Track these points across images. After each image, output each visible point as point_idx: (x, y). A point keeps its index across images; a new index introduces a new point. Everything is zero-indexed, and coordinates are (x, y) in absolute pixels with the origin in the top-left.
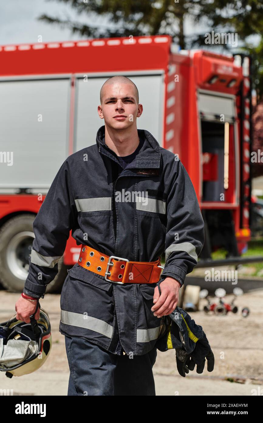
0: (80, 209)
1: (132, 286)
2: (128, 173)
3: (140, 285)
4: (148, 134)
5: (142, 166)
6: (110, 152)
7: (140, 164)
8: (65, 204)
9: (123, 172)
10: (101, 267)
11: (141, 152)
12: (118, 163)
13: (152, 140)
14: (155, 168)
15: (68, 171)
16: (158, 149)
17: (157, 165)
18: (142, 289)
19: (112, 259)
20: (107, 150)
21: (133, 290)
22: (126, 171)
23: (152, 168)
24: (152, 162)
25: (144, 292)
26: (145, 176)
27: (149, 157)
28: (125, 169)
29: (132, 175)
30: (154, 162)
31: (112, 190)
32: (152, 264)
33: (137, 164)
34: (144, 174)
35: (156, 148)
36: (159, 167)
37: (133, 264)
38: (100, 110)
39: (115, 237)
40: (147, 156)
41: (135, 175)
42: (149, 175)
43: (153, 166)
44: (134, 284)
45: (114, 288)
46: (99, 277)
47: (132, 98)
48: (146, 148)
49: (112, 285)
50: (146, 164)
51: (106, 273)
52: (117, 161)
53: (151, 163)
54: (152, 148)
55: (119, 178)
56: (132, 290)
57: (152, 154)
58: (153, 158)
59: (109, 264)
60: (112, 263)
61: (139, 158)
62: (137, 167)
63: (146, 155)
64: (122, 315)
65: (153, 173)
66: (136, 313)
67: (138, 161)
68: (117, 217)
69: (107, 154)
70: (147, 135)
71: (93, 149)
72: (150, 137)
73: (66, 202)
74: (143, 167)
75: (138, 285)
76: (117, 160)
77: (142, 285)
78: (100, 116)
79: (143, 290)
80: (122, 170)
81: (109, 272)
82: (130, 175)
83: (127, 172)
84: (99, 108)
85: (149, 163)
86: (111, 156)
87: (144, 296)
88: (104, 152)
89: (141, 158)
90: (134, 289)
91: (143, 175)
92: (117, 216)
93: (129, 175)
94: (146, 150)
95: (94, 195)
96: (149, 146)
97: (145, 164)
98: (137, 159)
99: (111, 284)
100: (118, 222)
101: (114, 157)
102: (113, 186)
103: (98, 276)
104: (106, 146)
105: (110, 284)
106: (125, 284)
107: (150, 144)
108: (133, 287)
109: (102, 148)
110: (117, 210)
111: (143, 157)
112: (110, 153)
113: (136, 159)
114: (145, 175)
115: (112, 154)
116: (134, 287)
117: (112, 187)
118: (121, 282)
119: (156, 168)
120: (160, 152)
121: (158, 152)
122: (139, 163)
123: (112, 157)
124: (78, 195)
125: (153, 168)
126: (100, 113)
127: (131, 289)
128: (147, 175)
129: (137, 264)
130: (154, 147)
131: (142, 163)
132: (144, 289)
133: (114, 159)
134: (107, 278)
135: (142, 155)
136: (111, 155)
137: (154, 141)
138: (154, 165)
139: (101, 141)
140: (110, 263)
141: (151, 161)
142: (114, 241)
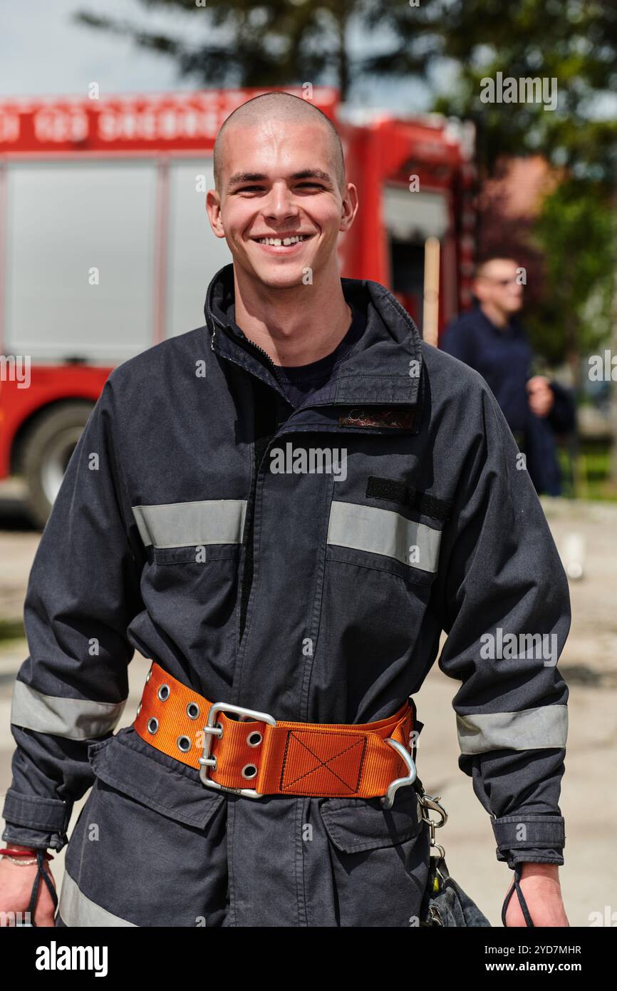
0: (151, 537)
1: (293, 805)
2: (309, 421)
3: (320, 804)
4: (382, 294)
5: (358, 397)
6: (247, 351)
7: (352, 390)
8: (104, 523)
9: (294, 418)
10: (189, 740)
11: (357, 352)
12: (277, 389)
13: (395, 314)
14: (400, 401)
15: (111, 412)
16: (412, 343)
17: (406, 394)
18: (330, 815)
19: (218, 714)
20: (239, 345)
21: (296, 819)
22: (302, 413)
23: (391, 401)
24: (391, 383)
25: (335, 824)
26: (368, 432)
27: (382, 368)
28: (301, 409)
29: (323, 429)
30: (399, 383)
31: (252, 476)
32: (362, 732)
33: (342, 392)
34: (363, 424)
35: (407, 338)
36: (413, 400)
37: (290, 731)
38: (215, 207)
39: (240, 634)
40: (377, 367)
41: (334, 430)
42: (380, 429)
43: (393, 396)
44: (301, 797)
45: (230, 811)
46: (183, 773)
47: (324, 176)
48: (376, 339)
49: (224, 801)
50: (370, 389)
51: (204, 760)
52: (271, 382)
53: (388, 388)
54: (396, 340)
55: (277, 436)
56: (292, 821)
57: (394, 359)
58: (395, 372)
59: (210, 729)
60: (220, 727)
61: (347, 373)
62: (339, 401)
63: (372, 364)
64: (247, 909)
65: (394, 424)
66: (301, 901)
67: (345, 381)
68: (256, 566)
69: (238, 358)
70: (379, 297)
71: (196, 342)
72: (389, 304)
73: (108, 516)
74: (362, 401)
75: (315, 801)
76: (273, 378)
77: (333, 803)
78: (215, 226)
79: (334, 821)
80: (289, 411)
81: (211, 757)
82: (316, 427)
83: (309, 417)
84: (211, 200)
85: (383, 388)
86: (251, 366)
87: (334, 841)
88: (229, 352)
89: (355, 373)
90: (299, 816)
91: (362, 428)
92: (256, 562)
93: (315, 429)
94: (372, 347)
95: (190, 490)
96: (386, 335)
97: (366, 389)
98: (342, 375)
99: (222, 797)
100: (254, 585)
101: (261, 367)
102: (256, 465)
103: (182, 767)
104: (235, 332)
105: (217, 798)
106: (264, 799)
107: (387, 326)
108: (297, 808)
109: (222, 336)
110: (258, 541)
111: (363, 370)
112: (250, 353)
113: (340, 374)
114: (367, 428)
115: (257, 359)
116: (299, 811)
117: (253, 465)
118: (254, 789)
119: (404, 402)
120: (419, 352)
121: (413, 351)
122: (347, 388)
123: (255, 369)
124: (140, 493)
125: (396, 402)
126: (214, 215)
127: (291, 816)
128: (373, 428)
129: (306, 731)
130: (399, 337)
131: (357, 389)
132: (339, 815)
133: (262, 373)
134: (209, 777)
135: (360, 364)
136: (254, 360)
137: (401, 318)
138: (399, 393)
139: (220, 312)
140: (214, 726)
141: (386, 383)
142: (234, 645)
